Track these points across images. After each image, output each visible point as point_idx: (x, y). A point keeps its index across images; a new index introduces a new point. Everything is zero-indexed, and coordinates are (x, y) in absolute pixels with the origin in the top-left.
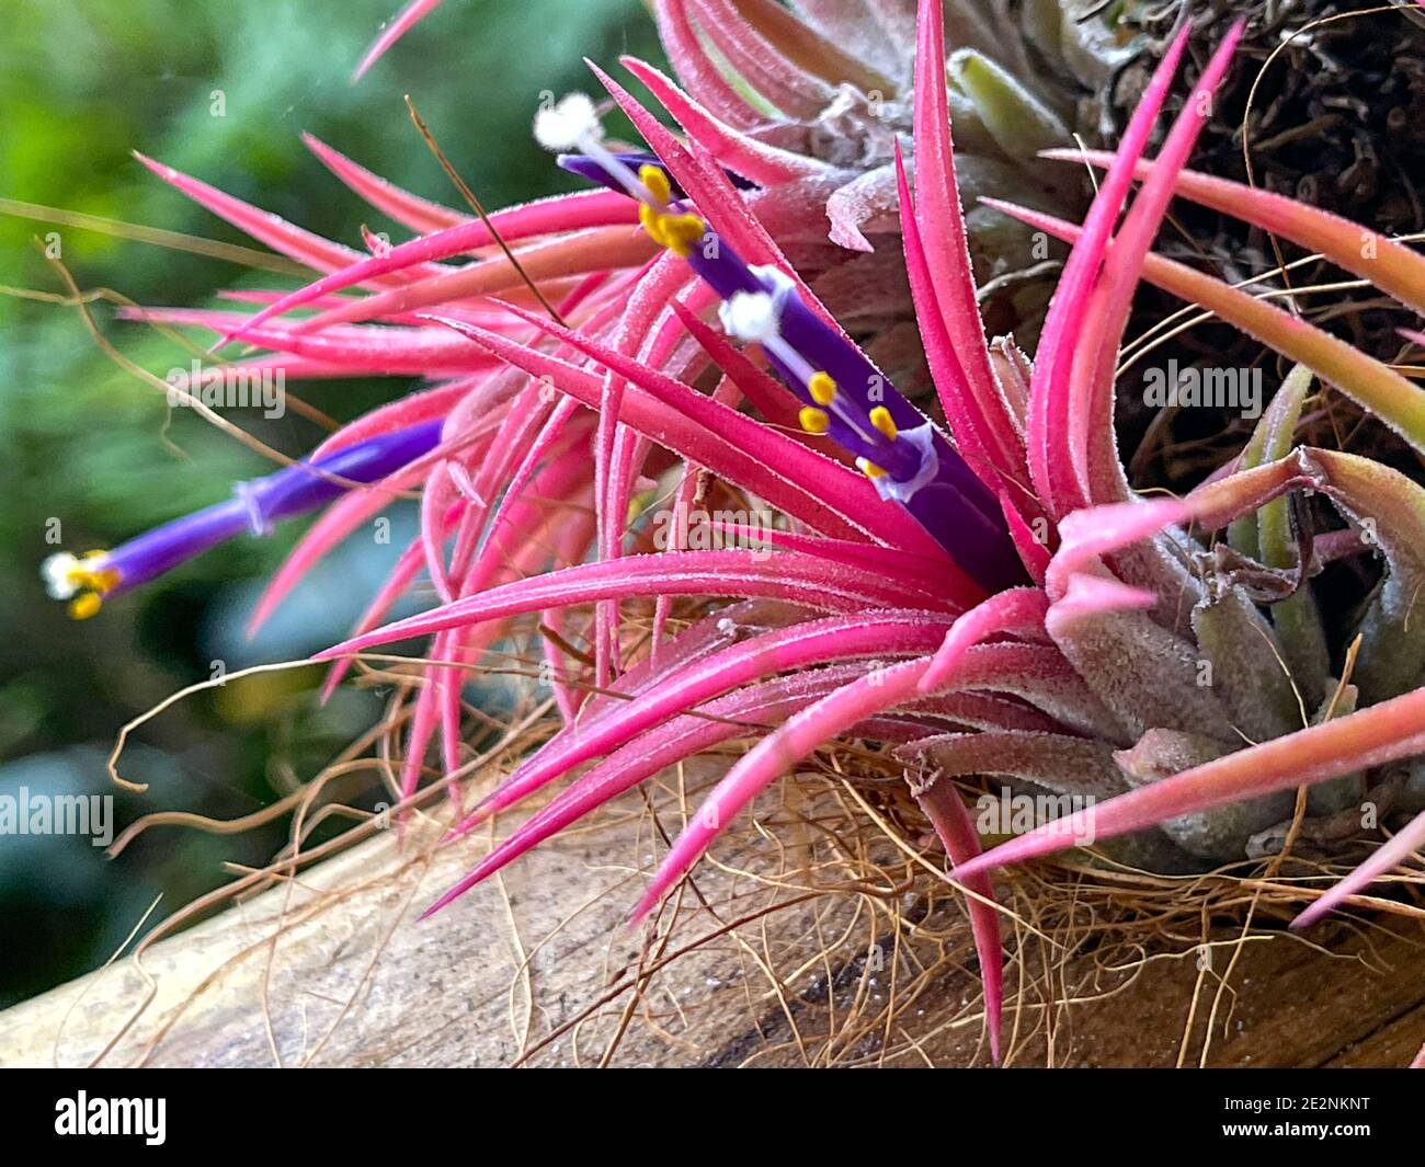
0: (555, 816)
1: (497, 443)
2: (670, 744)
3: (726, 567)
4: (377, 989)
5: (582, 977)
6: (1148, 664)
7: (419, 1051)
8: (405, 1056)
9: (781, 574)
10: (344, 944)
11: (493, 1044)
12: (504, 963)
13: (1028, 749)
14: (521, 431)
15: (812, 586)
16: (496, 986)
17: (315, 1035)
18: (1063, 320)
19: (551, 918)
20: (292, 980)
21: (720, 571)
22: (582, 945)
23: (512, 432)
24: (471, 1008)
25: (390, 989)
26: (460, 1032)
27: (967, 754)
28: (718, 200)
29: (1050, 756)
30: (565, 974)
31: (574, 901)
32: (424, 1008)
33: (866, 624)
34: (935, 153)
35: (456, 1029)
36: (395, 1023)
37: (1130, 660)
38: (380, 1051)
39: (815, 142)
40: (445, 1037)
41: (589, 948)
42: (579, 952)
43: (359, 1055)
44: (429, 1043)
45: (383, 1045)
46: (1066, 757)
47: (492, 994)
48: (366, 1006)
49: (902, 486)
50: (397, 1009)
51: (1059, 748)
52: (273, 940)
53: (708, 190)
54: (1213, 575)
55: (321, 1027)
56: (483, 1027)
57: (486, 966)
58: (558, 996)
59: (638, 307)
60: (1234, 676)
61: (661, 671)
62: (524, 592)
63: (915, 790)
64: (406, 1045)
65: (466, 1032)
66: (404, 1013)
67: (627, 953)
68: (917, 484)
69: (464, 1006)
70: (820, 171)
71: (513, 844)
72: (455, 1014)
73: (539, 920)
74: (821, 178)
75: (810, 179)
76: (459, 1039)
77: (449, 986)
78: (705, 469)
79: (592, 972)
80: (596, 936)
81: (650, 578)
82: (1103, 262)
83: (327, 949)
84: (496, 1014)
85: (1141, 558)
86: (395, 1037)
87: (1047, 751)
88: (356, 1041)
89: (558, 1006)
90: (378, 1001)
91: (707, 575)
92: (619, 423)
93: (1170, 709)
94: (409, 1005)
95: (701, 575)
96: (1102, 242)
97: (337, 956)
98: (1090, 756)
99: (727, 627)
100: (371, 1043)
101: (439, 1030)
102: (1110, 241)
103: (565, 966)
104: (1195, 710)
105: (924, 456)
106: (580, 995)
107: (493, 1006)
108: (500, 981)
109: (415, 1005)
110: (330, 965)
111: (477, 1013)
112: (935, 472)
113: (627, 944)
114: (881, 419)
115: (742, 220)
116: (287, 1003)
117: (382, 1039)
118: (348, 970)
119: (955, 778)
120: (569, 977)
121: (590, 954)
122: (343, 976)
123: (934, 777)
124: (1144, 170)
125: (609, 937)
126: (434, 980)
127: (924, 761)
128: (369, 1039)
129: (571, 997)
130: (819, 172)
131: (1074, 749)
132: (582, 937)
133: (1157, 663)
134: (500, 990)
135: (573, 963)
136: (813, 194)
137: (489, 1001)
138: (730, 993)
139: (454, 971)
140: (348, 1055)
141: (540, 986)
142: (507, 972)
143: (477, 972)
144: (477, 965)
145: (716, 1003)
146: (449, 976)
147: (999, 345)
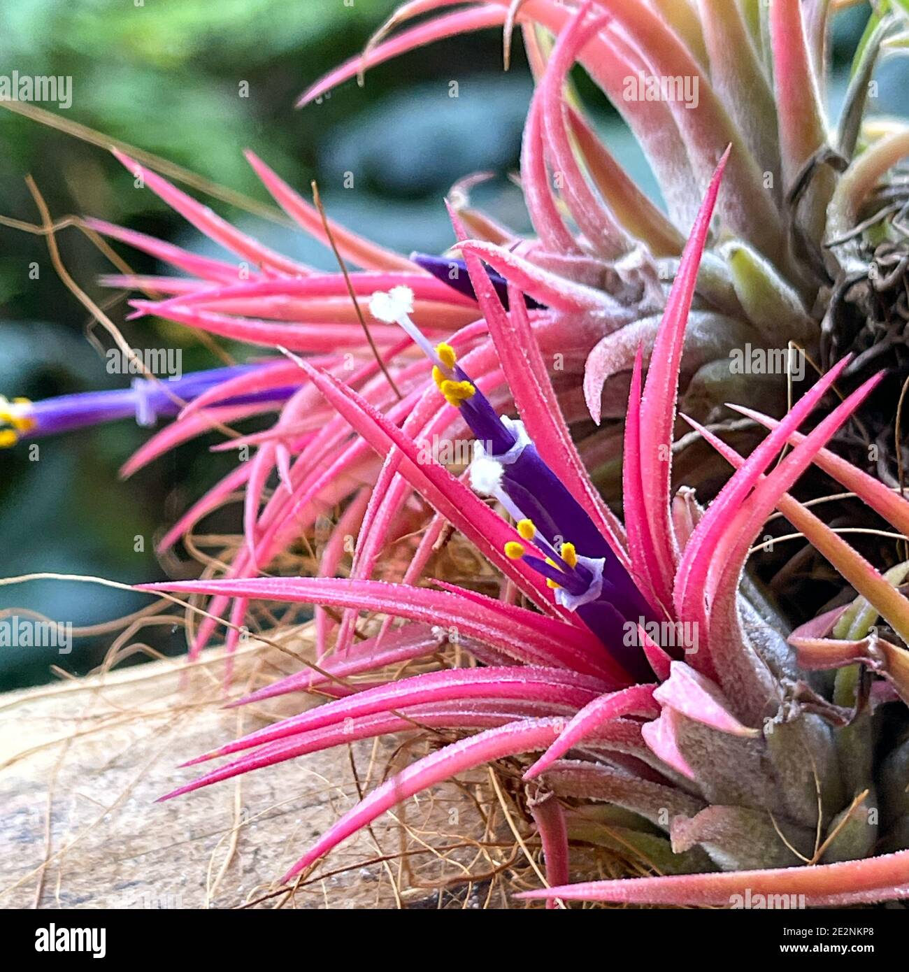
0: (269, 755)
1: (316, 442)
2: (363, 726)
3: (440, 606)
4: (132, 801)
5: (276, 839)
6: (721, 756)
7: (147, 860)
8: (136, 861)
9: (479, 621)
10: (119, 757)
11: (199, 872)
12: (225, 811)
13: (622, 789)
14: (335, 439)
15: (499, 635)
16: (214, 827)
17: (78, 824)
18: (714, 519)
19: (268, 784)
20: (76, 773)
21: (436, 609)
22: (283, 813)
23: (328, 438)
24: (193, 838)
25: (141, 804)
26: (178, 855)
27: (575, 785)
28: (508, 339)
29: (637, 795)
30: (264, 833)
31: (288, 776)
32: (160, 828)
33: (524, 681)
34: (667, 358)
35: (177, 852)
36: (136, 833)
37: (707, 752)
38: (120, 852)
39: (609, 278)
40: (167, 856)
41: (287, 817)
42: (279, 819)
43: (106, 850)
44: (154, 856)
45: (123, 847)
46: (650, 798)
47: (209, 832)
48: (120, 813)
49: (573, 599)
50: (141, 822)
51: (647, 791)
52: (69, 741)
53: (503, 328)
54: (790, 701)
55: (85, 818)
56: (196, 856)
57: (212, 808)
58: (253, 849)
59: (430, 398)
60: (788, 772)
61: (382, 651)
62: (292, 587)
63: (530, 802)
64: (138, 853)
65: (184, 856)
66: (146, 826)
67: (312, 830)
68: (582, 600)
69: (187, 835)
70: (605, 305)
71: (235, 767)
72: (179, 839)
73: (258, 783)
74: (602, 314)
75: (592, 313)
76: (177, 859)
77: (182, 816)
78: (449, 522)
79: (283, 837)
80: (295, 810)
81: (383, 602)
82: (753, 489)
83: (107, 755)
84: (208, 848)
85: (740, 677)
86: (134, 844)
87: (636, 791)
88: (106, 838)
89: (251, 856)
90: (128, 811)
91: (424, 610)
92: (397, 473)
93: (734, 785)
94: (151, 821)
95: (419, 609)
96: (755, 475)
97: (112, 765)
98: (668, 800)
99: (438, 633)
100: (116, 843)
101: (164, 848)
102: (763, 476)
103: (267, 826)
104: (752, 789)
105: (593, 582)
106: (270, 853)
107: (207, 842)
108: (217, 823)
109: (154, 823)
110: (105, 769)
111: (195, 843)
112: (599, 594)
113: (313, 823)
114: (568, 551)
115: (522, 357)
116: (67, 791)
117: (123, 843)
118: (116, 778)
119: (562, 798)
120: (265, 836)
121: (286, 822)
122: (112, 782)
123: (546, 796)
124: (796, 440)
125: (302, 813)
126: (173, 808)
127: (543, 782)
128: (116, 839)
129: (263, 853)
130: (602, 308)
131: (657, 794)
132: (286, 808)
133: (728, 756)
134: (216, 830)
135: (272, 826)
136: (592, 327)
137: (206, 837)
138: (373, 884)
139: (188, 805)
140: (97, 848)
141: (244, 837)
142: (224, 818)
143: (204, 811)
144: (206, 805)
145: (362, 889)
146: (184, 808)
147: (684, 493)
